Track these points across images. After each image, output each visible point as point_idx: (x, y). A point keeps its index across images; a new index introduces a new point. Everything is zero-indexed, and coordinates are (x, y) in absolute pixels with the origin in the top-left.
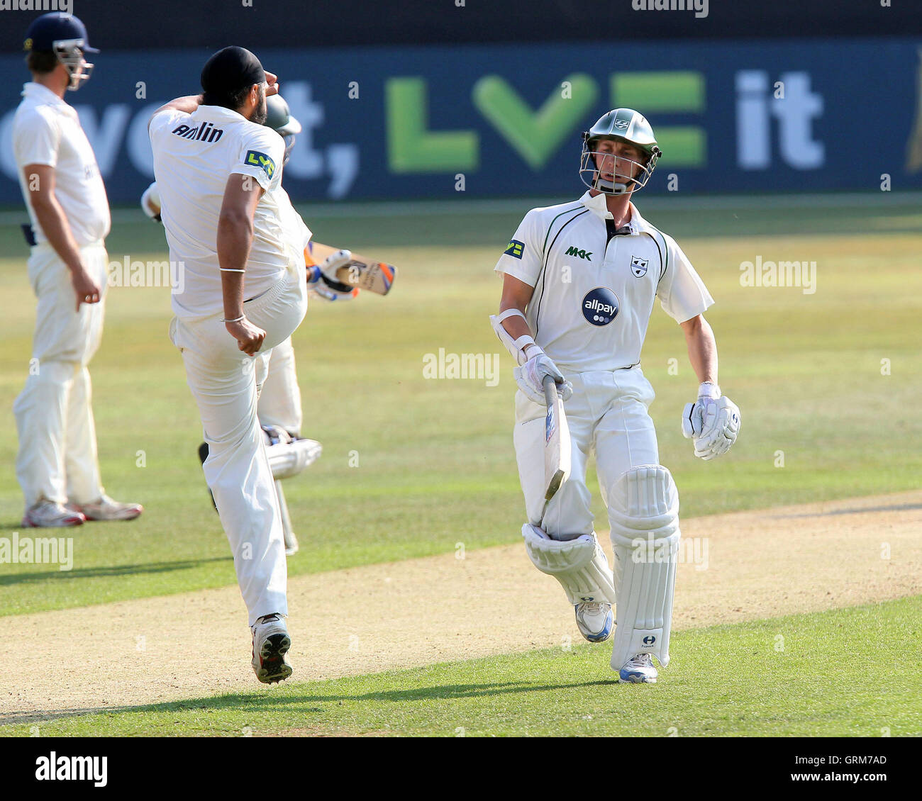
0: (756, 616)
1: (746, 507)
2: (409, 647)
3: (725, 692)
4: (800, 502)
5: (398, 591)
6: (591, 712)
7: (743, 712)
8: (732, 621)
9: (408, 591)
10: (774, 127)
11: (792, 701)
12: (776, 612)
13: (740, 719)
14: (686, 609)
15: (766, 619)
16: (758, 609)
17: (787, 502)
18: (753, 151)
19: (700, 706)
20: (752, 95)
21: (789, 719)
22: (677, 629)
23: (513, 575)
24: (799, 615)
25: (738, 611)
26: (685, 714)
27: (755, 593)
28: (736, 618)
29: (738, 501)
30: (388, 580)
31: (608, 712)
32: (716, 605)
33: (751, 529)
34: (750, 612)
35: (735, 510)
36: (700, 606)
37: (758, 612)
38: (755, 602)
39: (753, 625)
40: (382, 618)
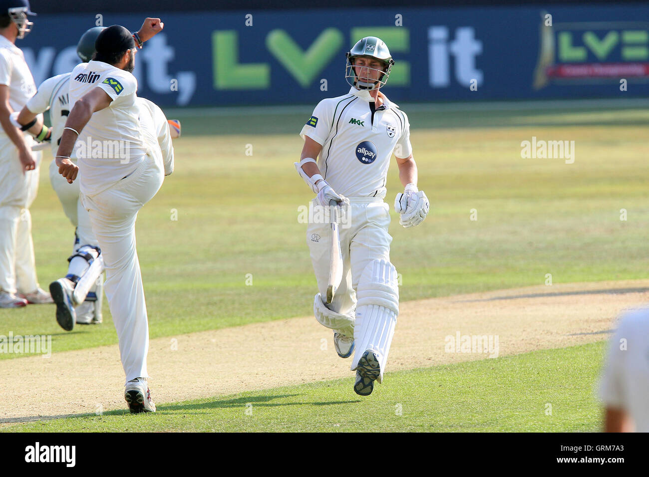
0: (441, 363)
1: (434, 296)
2: (227, 382)
3: (422, 410)
4: (468, 292)
5: (220, 348)
6: (339, 422)
7: (433, 422)
8: (425, 366)
9: (226, 347)
10: (452, 61)
11: (463, 415)
12: (453, 360)
13: (431, 426)
14: (398, 358)
15: (447, 364)
16: (442, 358)
17: (460, 293)
18: (439, 76)
19: (406, 418)
20: (438, 41)
21: (461, 426)
22: (393, 371)
23: (291, 338)
24: (467, 362)
25: (429, 359)
26: (397, 423)
27: (440, 349)
28: (429, 364)
29: (430, 292)
30: (214, 340)
31: (350, 422)
32: (416, 356)
33: (438, 309)
34: (437, 360)
35: (427, 298)
36: (406, 357)
37: (442, 360)
38: (440, 354)
39: (439, 368)
40: (210, 364)
